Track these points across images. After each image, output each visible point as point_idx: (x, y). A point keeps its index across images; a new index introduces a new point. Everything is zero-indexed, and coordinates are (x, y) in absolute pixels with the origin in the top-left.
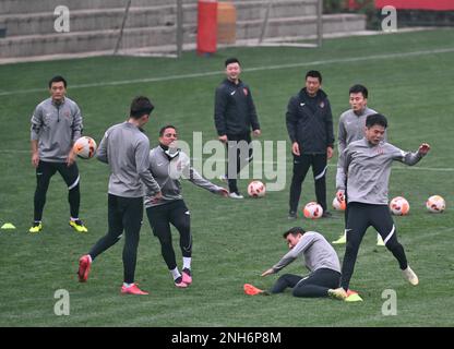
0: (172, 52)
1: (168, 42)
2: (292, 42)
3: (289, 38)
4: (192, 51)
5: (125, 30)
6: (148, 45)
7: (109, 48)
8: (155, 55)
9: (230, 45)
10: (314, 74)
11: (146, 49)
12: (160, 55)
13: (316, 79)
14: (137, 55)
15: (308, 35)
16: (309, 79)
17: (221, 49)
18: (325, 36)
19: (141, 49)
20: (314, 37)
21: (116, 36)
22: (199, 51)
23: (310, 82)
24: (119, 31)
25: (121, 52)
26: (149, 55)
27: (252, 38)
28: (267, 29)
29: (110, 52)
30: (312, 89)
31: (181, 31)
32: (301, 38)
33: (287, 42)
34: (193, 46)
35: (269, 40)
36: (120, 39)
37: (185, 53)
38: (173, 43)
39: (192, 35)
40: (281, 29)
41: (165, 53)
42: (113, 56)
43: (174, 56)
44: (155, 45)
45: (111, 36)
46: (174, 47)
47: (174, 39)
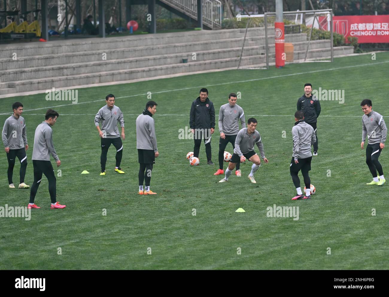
0: (264, 67)
1: (262, 62)
2: (320, 60)
3: (318, 58)
4: (273, 66)
5: (242, 58)
6: (253, 64)
7: (235, 66)
8: (256, 68)
9: (291, 63)
10: (204, 90)
11: (253, 66)
12: (259, 68)
13: (205, 93)
14: (248, 68)
15: (327, 57)
16: (202, 93)
17: (287, 65)
18: (335, 57)
19: (250, 66)
20: (330, 57)
21: (238, 61)
22: (277, 66)
23: (202, 95)
24: (239, 58)
25: (241, 68)
26: (254, 69)
27: (301, 59)
28: (308, 55)
29: (236, 68)
30: (203, 98)
31: (268, 57)
32: (324, 58)
33: (317, 60)
34: (274, 64)
35: (309, 59)
36: (240, 62)
37: (270, 67)
38: (265, 63)
39: (273, 59)
40: (314, 54)
41: (261, 67)
42: (237, 70)
43: (265, 68)
44: (257, 64)
45: (236, 61)
46: (265, 64)
47: (265, 61)
